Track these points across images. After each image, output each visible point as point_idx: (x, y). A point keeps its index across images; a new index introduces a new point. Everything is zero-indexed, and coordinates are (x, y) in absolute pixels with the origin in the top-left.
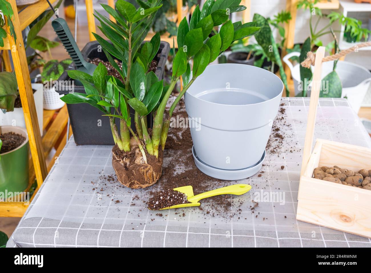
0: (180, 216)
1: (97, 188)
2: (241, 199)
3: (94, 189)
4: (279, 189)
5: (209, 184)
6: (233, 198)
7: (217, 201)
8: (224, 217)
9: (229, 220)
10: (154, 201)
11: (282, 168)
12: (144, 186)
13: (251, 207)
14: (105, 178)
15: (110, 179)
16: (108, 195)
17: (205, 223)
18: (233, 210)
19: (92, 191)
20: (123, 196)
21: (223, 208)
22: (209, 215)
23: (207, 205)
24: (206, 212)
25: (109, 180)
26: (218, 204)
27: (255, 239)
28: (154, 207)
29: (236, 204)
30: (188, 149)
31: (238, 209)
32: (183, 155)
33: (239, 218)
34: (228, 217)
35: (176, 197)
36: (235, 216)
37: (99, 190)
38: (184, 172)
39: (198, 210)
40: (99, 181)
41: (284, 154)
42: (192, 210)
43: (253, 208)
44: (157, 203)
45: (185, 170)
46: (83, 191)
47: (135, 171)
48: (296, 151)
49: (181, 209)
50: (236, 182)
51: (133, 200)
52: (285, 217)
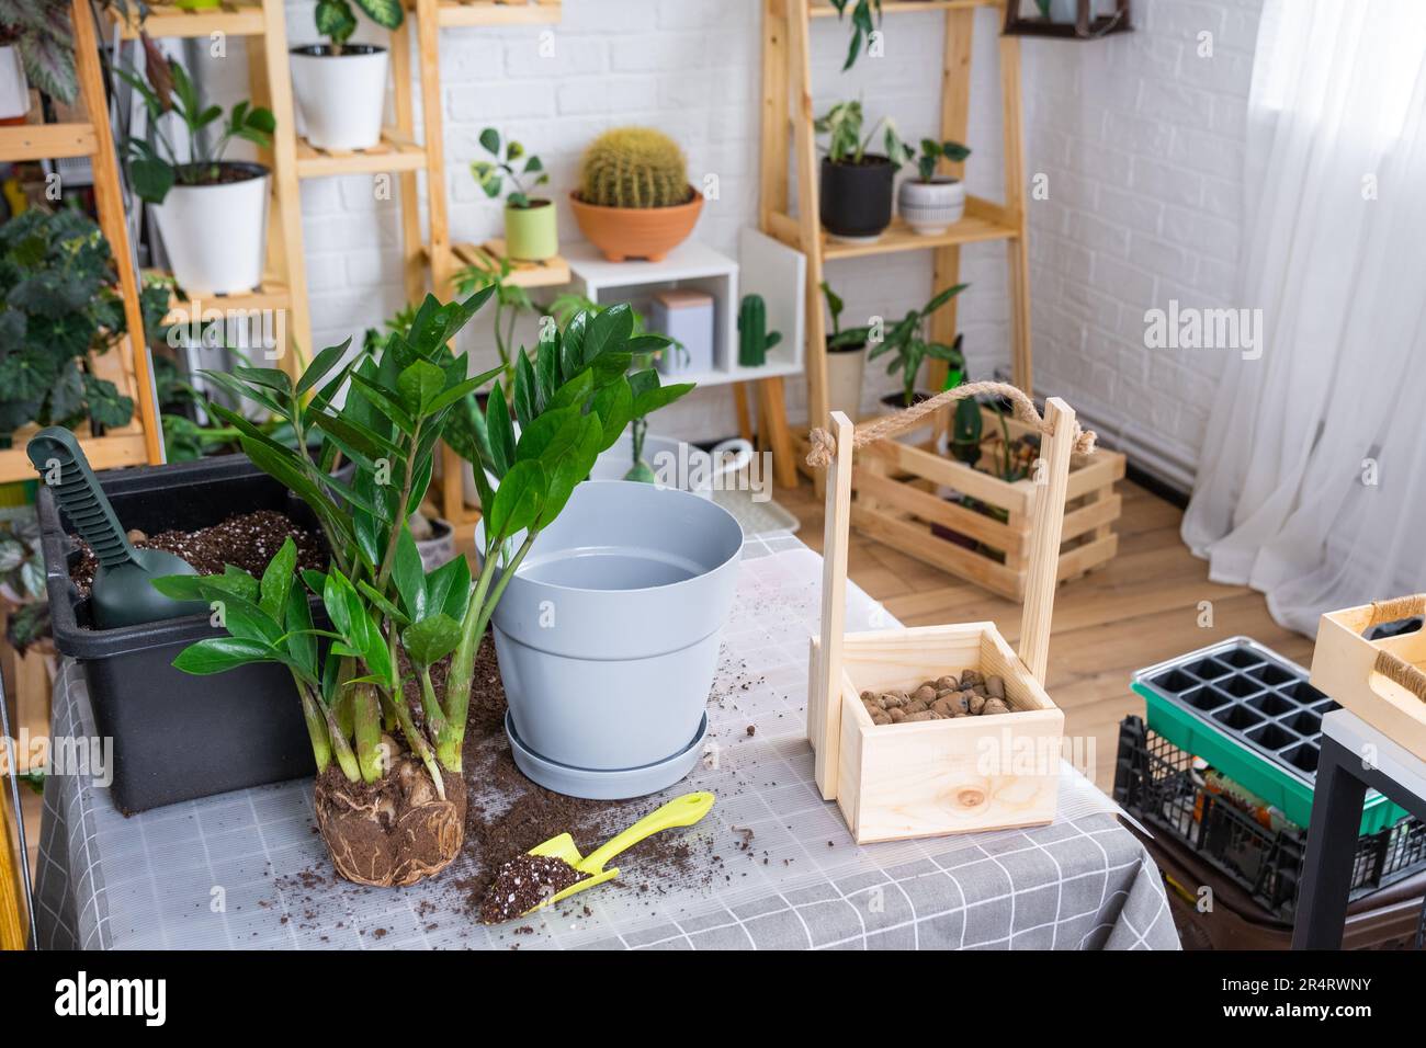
0: (579, 917)
1: (290, 915)
2: (700, 831)
3: (284, 921)
4: (774, 784)
5: (599, 820)
6: (681, 836)
7: (646, 853)
8: (690, 887)
9: (706, 890)
10: (497, 898)
11: (751, 731)
12: (434, 870)
13: (737, 843)
14: (294, 883)
15: (308, 880)
16: (340, 925)
17: (653, 914)
18: (700, 862)
19: (280, 928)
20: (382, 914)
21: (674, 868)
22: (649, 893)
23: (629, 872)
24: (637, 890)
25: (307, 885)
26: (656, 860)
27: (797, 913)
28: (506, 912)
29: (698, 847)
30: (478, 744)
31: (710, 858)
32: (475, 766)
33: (728, 878)
34: (699, 885)
35: (555, 869)
36: (714, 876)
37: (300, 919)
38: (509, 807)
39: (613, 891)
40: (282, 896)
41: (730, 698)
42: (598, 893)
43: (745, 846)
44: (512, 898)
45: (509, 803)
46: (255, 934)
47: (415, 831)
48: (754, 683)
49: (570, 901)
50: (661, 795)
51: (421, 915)
52: (831, 844)
